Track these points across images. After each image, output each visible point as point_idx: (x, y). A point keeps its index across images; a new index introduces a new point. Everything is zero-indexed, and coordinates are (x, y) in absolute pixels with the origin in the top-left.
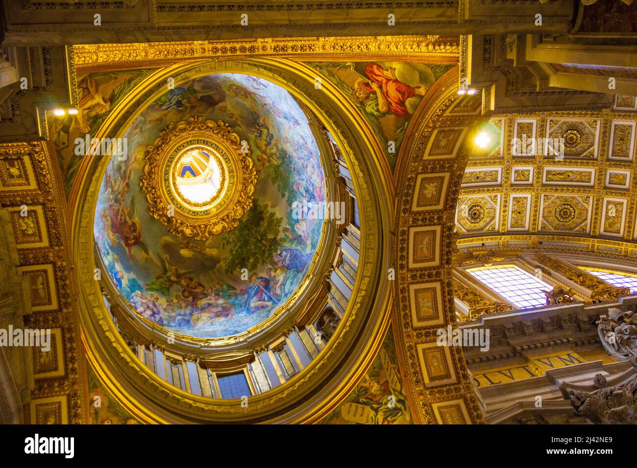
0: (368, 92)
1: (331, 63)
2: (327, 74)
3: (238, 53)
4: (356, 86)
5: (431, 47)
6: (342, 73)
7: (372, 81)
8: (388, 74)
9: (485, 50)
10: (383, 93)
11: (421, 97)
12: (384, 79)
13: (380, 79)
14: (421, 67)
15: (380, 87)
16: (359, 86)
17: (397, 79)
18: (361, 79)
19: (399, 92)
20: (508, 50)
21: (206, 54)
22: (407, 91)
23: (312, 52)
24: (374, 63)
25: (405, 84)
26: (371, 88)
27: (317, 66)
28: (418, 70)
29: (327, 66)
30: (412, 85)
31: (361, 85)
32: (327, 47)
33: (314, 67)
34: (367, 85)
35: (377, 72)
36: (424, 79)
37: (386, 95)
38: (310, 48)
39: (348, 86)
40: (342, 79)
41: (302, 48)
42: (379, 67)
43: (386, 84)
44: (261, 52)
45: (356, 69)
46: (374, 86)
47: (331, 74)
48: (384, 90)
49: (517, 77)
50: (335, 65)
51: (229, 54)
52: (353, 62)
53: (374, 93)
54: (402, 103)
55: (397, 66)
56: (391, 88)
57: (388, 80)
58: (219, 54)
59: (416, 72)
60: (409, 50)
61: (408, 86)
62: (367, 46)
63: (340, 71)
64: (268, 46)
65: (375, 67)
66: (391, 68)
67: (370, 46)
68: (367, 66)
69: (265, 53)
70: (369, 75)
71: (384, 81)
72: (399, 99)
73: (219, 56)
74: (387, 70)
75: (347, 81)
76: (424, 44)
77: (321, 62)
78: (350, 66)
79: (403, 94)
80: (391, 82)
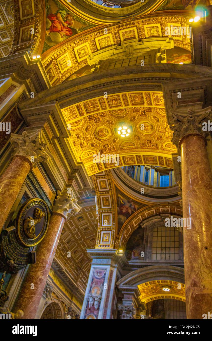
0: (68, 21)
1: (86, 29)
2: (86, 23)
3: (124, 24)
4: (73, 22)
5: (53, 57)
6: (81, 26)
7: (67, 27)
8: (63, 34)
9: (38, 76)
10: (62, 23)
11: (47, 30)
12: (63, 30)
13: (65, 29)
14: (52, 44)
15: (63, 25)
16: (72, 22)
17: (59, 32)
18: (72, 26)
19: (56, 27)
20: (30, 82)
21: (137, 21)
22: (53, 29)
23: (95, 33)
24: (70, 36)
25: (55, 32)
26: (67, 23)
27: (91, 26)
28: (53, 42)
29: (87, 27)
30: (52, 33)
31: (71, 23)
32: (90, 37)
33: (92, 24)
34: (69, 24)
35: (67, 32)
36: (49, 39)
37: (60, 23)
38: (96, 34)
39: (76, 20)
40: (80, 23)
41: (100, 33)
42: (67, 35)
43: (62, 28)
44: (115, 26)
45: (76, 30)
46: (66, 25)
47: (84, 24)
48: (61, 25)
49: (22, 71)
50: (84, 29)
51: (128, 23)
52: (78, 33)
53: (65, 22)
54: (53, 22)
55: (61, 39)
56: (59, 27)
57: (62, 30)
58: (132, 22)
59: (53, 41)
60: (60, 51)
61: (53, 32)
62: (75, 44)
63: (82, 26)
64: (113, 30)
65: (69, 35)
66: (63, 37)
67: (74, 45)
68: (72, 34)
69: (113, 27)
70: (70, 30)
71: (63, 29)
72: (54, 23)
73: (132, 21)
74: (64, 35)
75: (77, 22)
76: (56, 57)
77: (91, 28)
78: (79, 30)
79: (54, 26)
80: (60, 30)
